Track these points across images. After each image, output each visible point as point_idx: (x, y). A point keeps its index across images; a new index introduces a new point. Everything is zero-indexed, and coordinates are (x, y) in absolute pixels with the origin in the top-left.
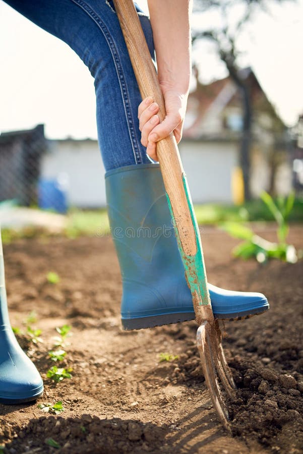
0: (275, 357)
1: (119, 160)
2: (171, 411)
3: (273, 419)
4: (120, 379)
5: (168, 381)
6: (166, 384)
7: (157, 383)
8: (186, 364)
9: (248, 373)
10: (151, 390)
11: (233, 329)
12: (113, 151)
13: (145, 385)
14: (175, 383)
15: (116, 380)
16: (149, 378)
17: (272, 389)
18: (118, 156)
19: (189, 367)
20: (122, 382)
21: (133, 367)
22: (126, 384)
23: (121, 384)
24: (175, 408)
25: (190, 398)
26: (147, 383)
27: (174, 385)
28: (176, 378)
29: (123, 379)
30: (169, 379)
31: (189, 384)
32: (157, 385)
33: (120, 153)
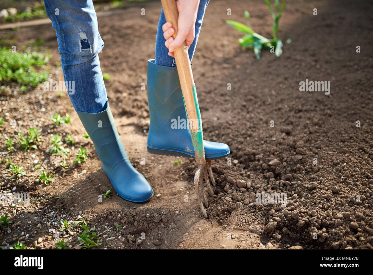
0: (242, 159)
1: (163, 61)
2: (177, 201)
3: (228, 208)
4: (152, 176)
5: (178, 178)
6: (177, 180)
7: (172, 179)
8: (188, 167)
9: (221, 177)
10: (168, 184)
11: (221, 135)
12: (162, 53)
13: (165, 181)
14: (182, 180)
15: (149, 177)
16: (167, 175)
17: (231, 189)
18: (163, 58)
19: (190, 169)
20: (152, 178)
21: (159, 167)
22: (155, 180)
23: (152, 179)
24: (180, 199)
25: (188, 192)
26: (166, 179)
27: (181, 181)
28: (182, 176)
29: (153, 176)
30: (179, 177)
31: (189, 180)
32: (172, 182)
33: (165, 57)
